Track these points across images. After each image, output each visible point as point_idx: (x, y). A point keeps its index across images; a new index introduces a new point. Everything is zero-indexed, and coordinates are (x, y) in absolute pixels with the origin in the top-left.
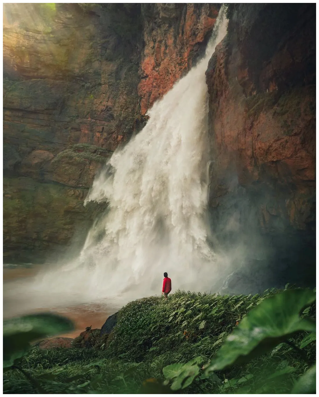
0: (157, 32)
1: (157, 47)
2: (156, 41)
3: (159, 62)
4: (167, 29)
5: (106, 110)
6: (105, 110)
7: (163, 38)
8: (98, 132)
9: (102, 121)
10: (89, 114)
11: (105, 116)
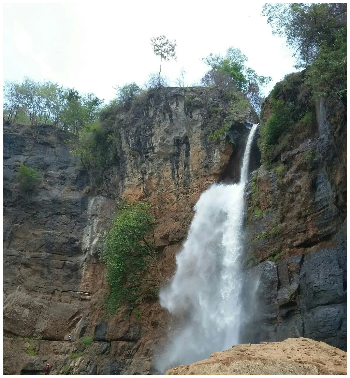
0: (148, 165)
1: (148, 179)
2: (146, 173)
3: (150, 193)
4: (161, 163)
5: (69, 243)
6: (67, 243)
7: (155, 171)
8: (57, 268)
9: (62, 255)
10: (43, 247)
11: (67, 250)
